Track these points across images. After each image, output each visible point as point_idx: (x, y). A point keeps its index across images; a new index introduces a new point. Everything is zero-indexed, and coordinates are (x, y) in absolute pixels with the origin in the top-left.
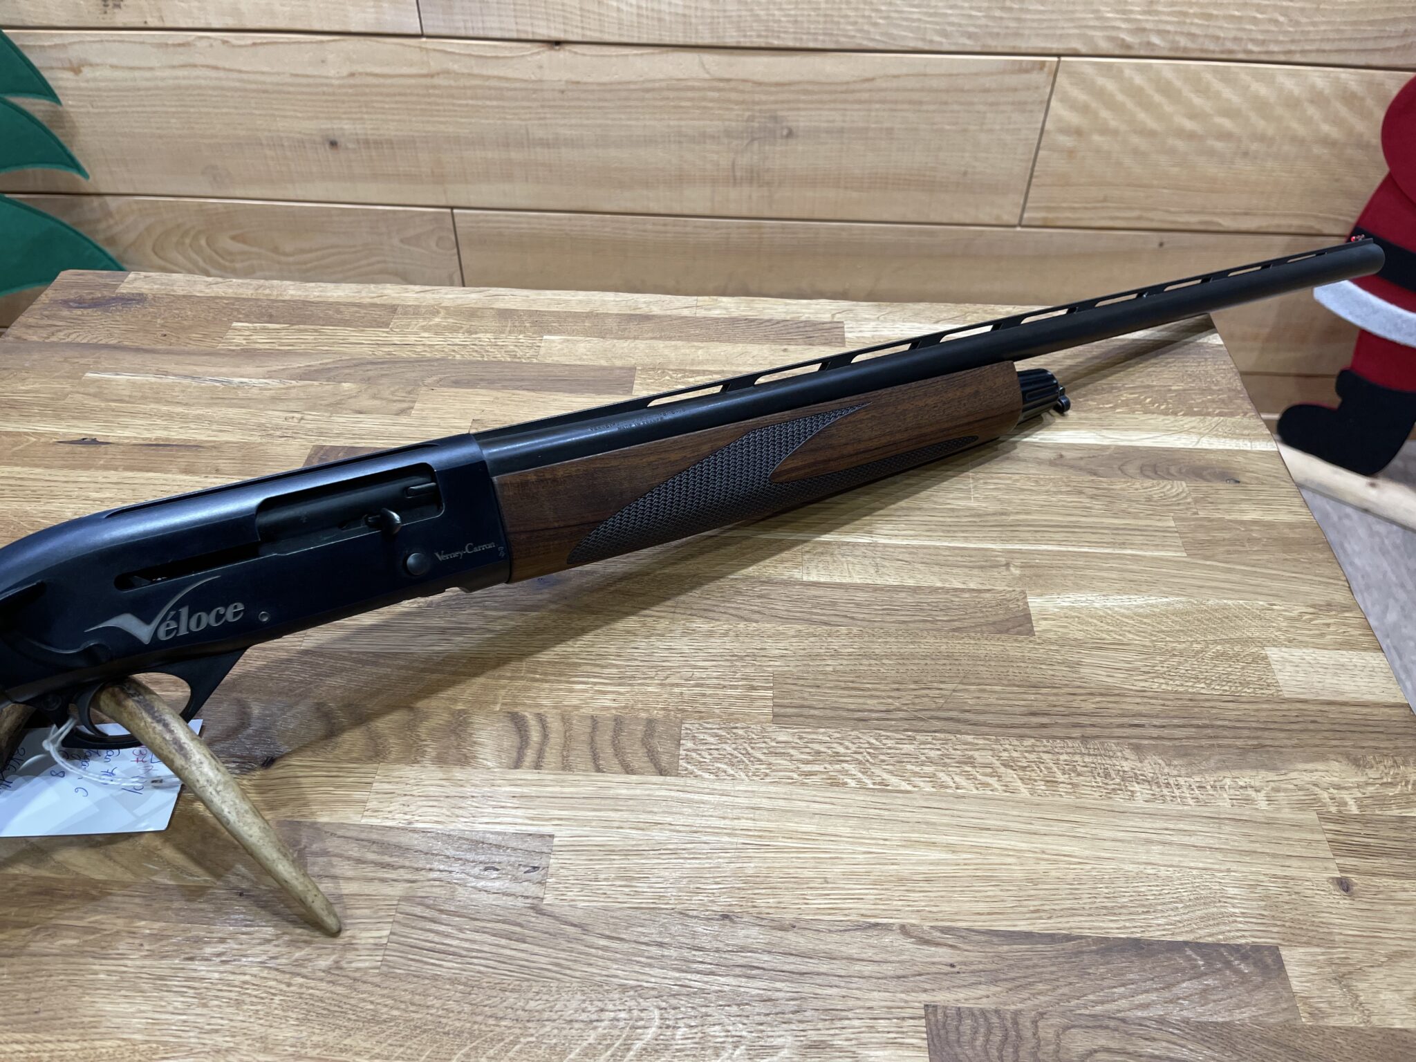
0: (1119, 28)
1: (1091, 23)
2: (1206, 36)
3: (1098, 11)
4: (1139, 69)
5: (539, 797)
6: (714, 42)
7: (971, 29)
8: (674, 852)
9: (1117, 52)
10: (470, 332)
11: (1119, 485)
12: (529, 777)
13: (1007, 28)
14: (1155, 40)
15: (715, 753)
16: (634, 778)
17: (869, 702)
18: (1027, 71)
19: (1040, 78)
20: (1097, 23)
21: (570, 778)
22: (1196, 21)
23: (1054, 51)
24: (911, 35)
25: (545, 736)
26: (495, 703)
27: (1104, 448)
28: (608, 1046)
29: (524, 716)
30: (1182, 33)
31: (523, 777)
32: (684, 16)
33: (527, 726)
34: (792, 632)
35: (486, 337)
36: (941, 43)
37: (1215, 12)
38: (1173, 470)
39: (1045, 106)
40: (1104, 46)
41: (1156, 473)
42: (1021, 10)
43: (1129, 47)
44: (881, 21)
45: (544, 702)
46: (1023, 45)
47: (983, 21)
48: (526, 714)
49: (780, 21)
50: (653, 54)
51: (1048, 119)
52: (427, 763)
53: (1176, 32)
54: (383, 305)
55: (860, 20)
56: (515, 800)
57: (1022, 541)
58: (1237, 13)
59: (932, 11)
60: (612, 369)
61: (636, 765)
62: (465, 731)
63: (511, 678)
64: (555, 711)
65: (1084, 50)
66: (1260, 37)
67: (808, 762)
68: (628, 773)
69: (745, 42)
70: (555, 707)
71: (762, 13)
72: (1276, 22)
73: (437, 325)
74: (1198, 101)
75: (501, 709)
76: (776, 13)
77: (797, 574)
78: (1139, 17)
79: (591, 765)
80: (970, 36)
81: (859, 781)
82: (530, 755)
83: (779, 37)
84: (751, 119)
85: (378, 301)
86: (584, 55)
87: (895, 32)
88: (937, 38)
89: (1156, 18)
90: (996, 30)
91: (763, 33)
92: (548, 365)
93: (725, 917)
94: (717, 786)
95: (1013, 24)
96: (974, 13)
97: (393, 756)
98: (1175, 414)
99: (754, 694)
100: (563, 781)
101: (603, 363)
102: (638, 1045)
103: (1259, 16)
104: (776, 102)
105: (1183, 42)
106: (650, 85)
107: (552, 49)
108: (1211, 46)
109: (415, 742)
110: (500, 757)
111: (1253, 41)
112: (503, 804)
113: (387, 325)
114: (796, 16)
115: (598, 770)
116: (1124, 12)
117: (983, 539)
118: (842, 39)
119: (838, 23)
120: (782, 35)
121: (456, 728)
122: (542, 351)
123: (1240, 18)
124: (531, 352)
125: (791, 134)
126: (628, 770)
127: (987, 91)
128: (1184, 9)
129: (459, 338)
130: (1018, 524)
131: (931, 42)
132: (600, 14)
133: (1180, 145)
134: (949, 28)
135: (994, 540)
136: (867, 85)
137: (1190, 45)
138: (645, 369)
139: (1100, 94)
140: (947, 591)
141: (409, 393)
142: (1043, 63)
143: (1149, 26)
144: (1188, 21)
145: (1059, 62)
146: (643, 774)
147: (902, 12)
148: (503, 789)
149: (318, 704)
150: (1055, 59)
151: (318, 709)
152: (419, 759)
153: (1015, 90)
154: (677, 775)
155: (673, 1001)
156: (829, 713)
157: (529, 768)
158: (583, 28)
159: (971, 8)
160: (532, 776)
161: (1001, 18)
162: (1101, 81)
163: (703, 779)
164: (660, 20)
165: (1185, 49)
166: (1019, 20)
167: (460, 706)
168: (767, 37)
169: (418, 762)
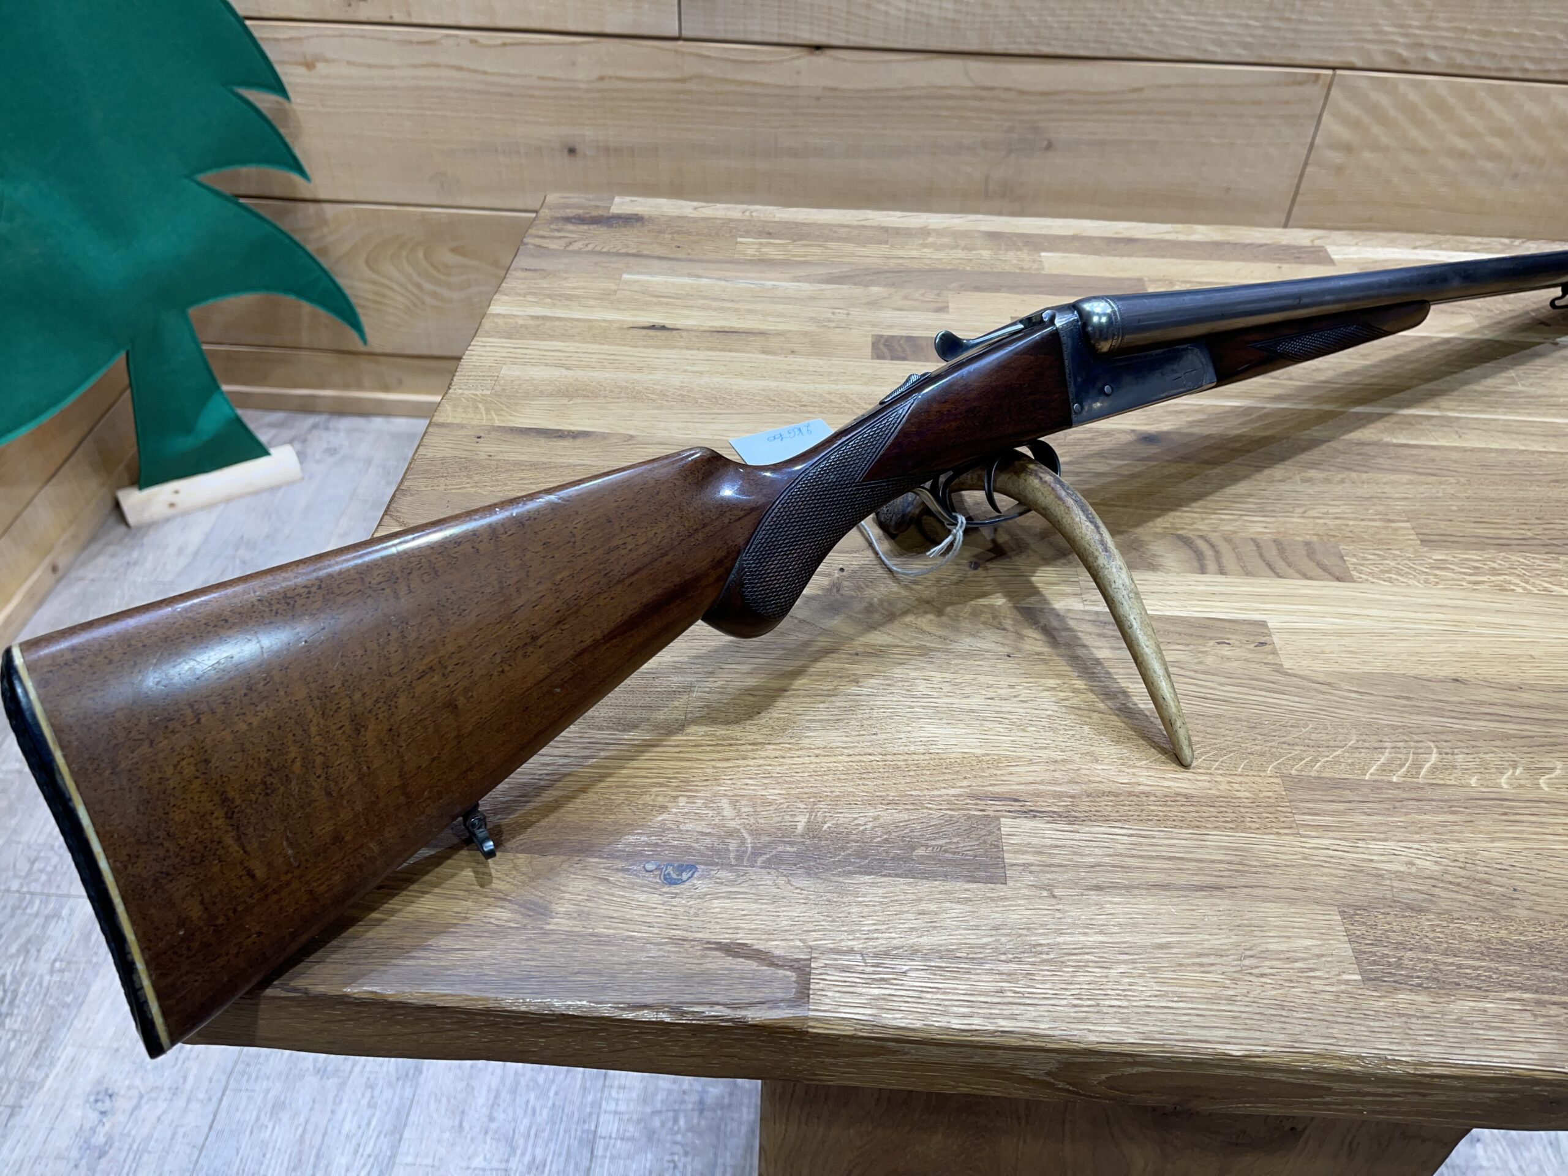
0: (1396, 43)
1: (1369, 37)
2: (1483, 53)
3: (1376, 24)
4: (1415, 85)
6: (983, 48)
7: (1249, 39)
8: (1382, 635)
9: (1393, 67)
13: (1285, 38)
14: (1432, 56)
15: (1381, 567)
17: (1504, 532)
18: (1300, 84)
19: (1315, 91)
20: (1375, 37)
22: (1474, 37)
23: (1331, 64)
24: (1185, 44)
28: (1402, 766)
30: (1460, 50)
32: (954, 21)
34: (1405, 481)
36: (1215, 53)
37: (1494, 29)
39: (1316, 119)
40: (1380, 60)
42: (1300, 21)
43: (1405, 61)
44: (1156, 29)
46: (1299, 57)
47: (1260, 32)
49: (1051, 27)
50: (916, 60)
51: (1319, 133)
53: (1452, 49)
54: (872, 227)
55: (1134, 28)
58: (1515, 30)
59: (1209, 19)
65: (1360, 64)
66: (1537, 55)
67: (1471, 575)
69: (1013, 49)
71: (1034, 19)
72: (1554, 40)
74: (1471, 119)
76: (1049, 19)
77: (1387, 439)
78: (1417, 32)
79: (1272, 574)
80: (1246, 46)
81: (1525, 589)
83: (1049, 45)
84: (1011, 130)
86: (845, 60)
87: (1169, 40)
88: (1212, 48)
89: (1434, 33)
90: (1273, 41)
91: (1034, 40)
93: (1456, 680)
94: (1395, 589)
95: (1290, 35)
96: (1252, 22)
99: (1393, 525)
102: (1428, 765)
103: (1538, 33)
104: (1038, 112)
105: (1460, 58)
106: (908, 93)
107: (811, 53)
108: (1486, 63)
111: (1532, 59)
113: (886, 242)
114: (1070, 22)
116: (1402, 26)
118: (1114, 47)
119: (1112, 30)
120: (1053, 42)
123: (1518, 36)
124: (1035, 266)
125: (1050, 146)
126: (1306, 577)
127: (1258, 103)
128: (1462, 25)
129: (960, 254)
131: (1206, 51)
132: (867, 18)
133: (1450, 163)
134: (1224, 38)
136: (1135, 96)
137: (1466, 62)
139: (1374, 110)
140: (1533, 452)
141: (938, 295)
142: (1318, 75)
143: (1426, 41)
144: (1466, 37)
145: (1334, 75)
147: (1179, 20)
150: (1330, 72)
153: (1287, 103)
154: (1355, 581)
155: (1444, 737)
156: (1473, 540)
158: (847, 33)
159: (1250, 18)
160: (1221, 579)
161: (1279, 29)
162: (1375, 96)
163: (1379, 584)
164: (928, 24)
165: (1461, 66)
166: (1296, 31)
168: (1037, 44)
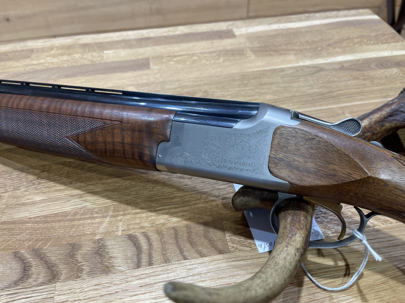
5: (156, 283)
10: (69, 54)
11: (372, 73)
12: (147, 271)
16: (206, 259)
21: (170, 267)
25: (150, 245)
26: (117, 231)
27: (358, 60)
29: (136, 235)
31: (143, 273)
33: (139, 241)
35: (77, 56)
38: (389, 64)
41: (383, 66)
45: (145, 225)
48: (137, 234)
52: (85, 276)
56: (142, 289)
57: (344, 102)
60: (138, 60)
61: (205, 251)
62: (104, 251)
63: (122, 215)
64: (152, 229)
68: (202, 257)
70: (152, 227)
73: (54, 54)
75: (122, 234)
82: (145, 258)
85: (24, 48)
92: (108, 63)
97: (63, 277)
98: (378, 44)
100: (167, 270)
101: (134, 58)
109: (76, 265)
110: (127, 263)
112: (136, 293)
115: (185, 258)
117: (327, 104)
121: (98, 250)
122: (105, 57)
130: (339, 96)
135: (332, 104)
138: (154, 58)
146: (210, 255)
148: (134, 283)
149: (15, 252)
151: (15, 256)
152: (80, 275)
157: (146, 266)
167: (97, 237)
169: (80, 277)
